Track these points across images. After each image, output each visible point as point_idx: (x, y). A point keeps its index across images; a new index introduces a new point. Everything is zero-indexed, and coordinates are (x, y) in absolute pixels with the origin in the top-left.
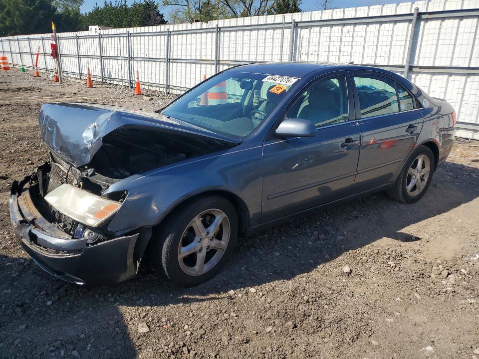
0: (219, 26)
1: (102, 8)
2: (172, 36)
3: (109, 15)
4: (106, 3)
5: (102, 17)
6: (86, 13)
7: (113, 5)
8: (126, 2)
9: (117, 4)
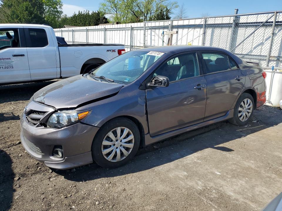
0: (132, 27)
1: (77, 14)
2: (107, 31)
3: (80, 18)
4: (79, 12)
5: (77, 19)
6: (69, 17)
7: (83, 13)
8: (89, 11)
9: (85, 13)
